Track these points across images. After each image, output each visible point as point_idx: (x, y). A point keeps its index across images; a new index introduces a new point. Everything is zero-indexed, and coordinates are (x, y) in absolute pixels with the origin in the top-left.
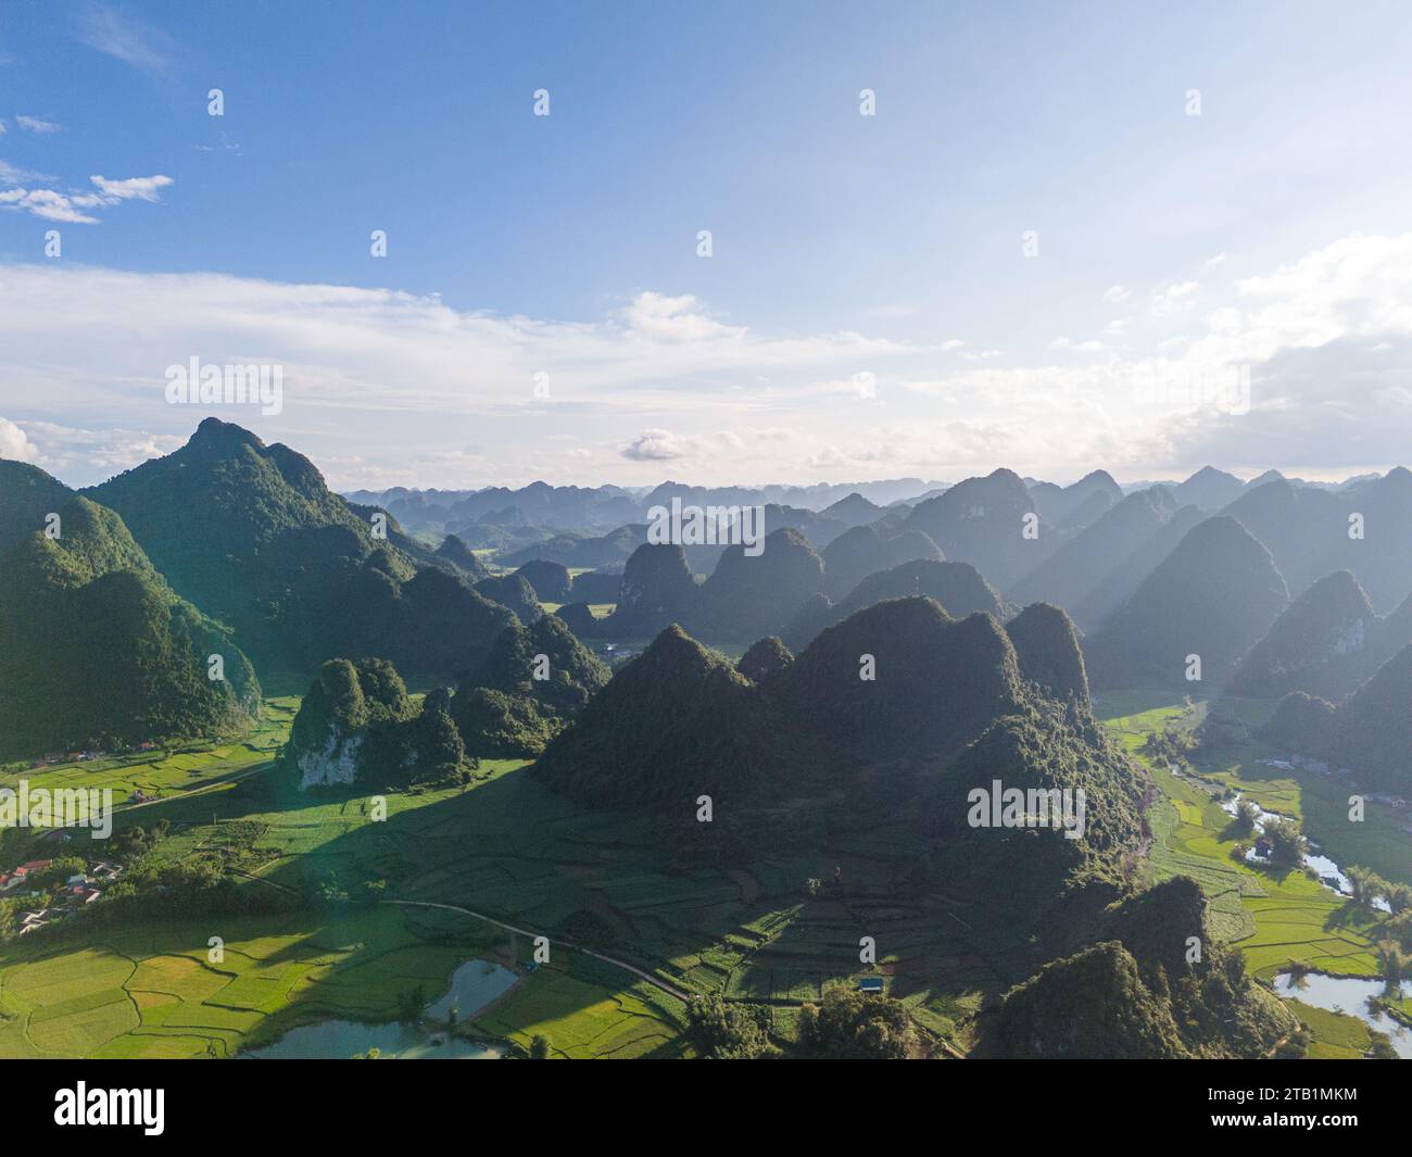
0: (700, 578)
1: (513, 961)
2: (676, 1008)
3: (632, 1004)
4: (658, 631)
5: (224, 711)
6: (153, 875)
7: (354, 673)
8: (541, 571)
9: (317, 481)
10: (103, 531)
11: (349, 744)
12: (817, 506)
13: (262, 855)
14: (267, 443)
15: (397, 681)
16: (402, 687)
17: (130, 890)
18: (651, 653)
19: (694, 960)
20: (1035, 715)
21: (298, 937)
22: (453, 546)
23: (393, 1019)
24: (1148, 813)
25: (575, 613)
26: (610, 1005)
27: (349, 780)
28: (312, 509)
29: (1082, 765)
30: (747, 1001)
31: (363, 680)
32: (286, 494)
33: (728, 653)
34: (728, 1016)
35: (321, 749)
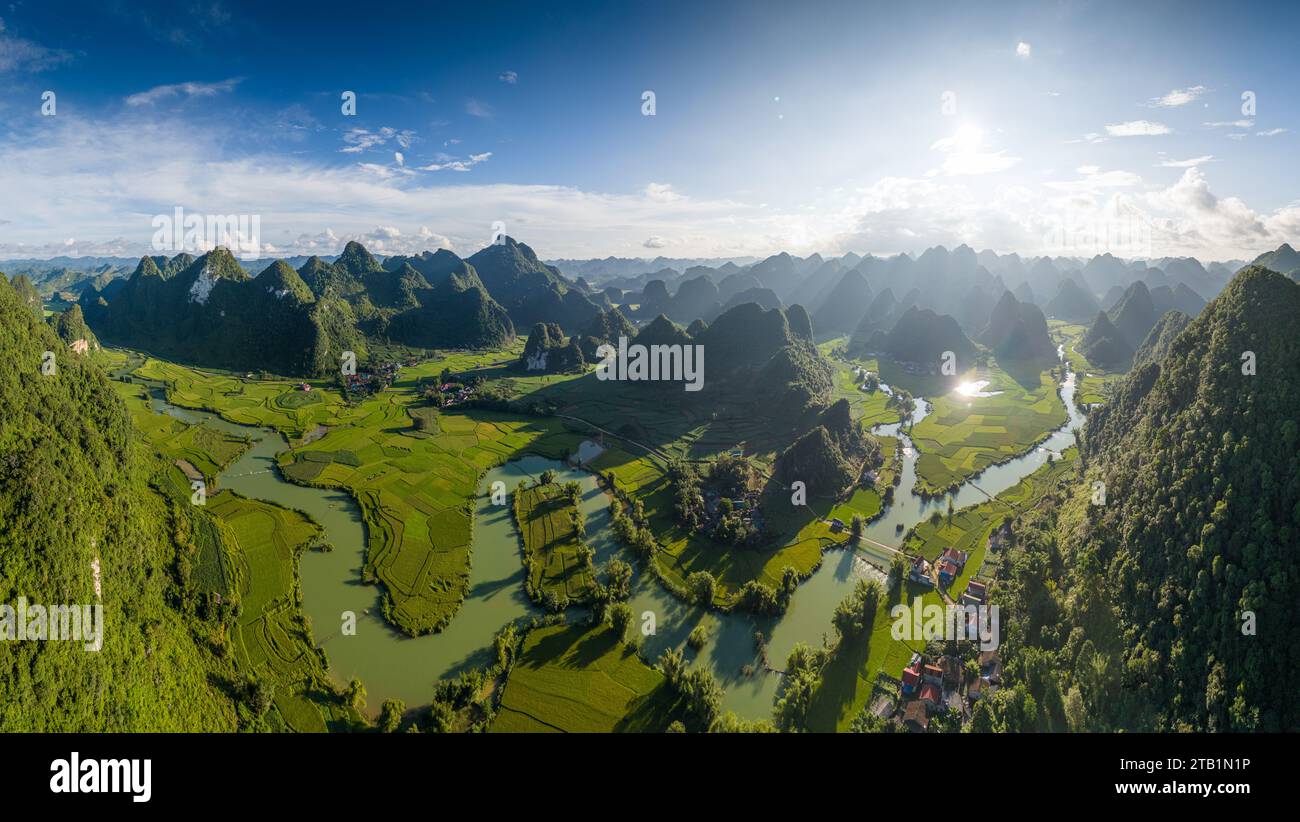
0: (672, 295)
1: (601, 443)
2: (663, 464)
3: (647, 462)
4: (656, 317)
5: (504, 339)
6: (483, 394)
7: (545, 328)
8: (612, 292)
9: (534, 256)
10: (469, 273)
11: (544, 354)
12: (716, 267)
13: (516, 392)
14: (518, 243)
15: (561, 332)
16: (562, 335)
17: (476, 398)
18: (653, 323)
19: (670, 446)
20: (795, 345)
21: (526, 424)
22: (581, 281)
23: (558, 459)
24: (832, 377)
25: (624, 308)
26: (638, 462)
27: (544, 368)
28: (533, 267)
29: (811, 362)
30: (690, 462)
31: (548, 331)
32: (524, 261)
33: (683, 325)
34: (683, 467)
35: (535, 355)
